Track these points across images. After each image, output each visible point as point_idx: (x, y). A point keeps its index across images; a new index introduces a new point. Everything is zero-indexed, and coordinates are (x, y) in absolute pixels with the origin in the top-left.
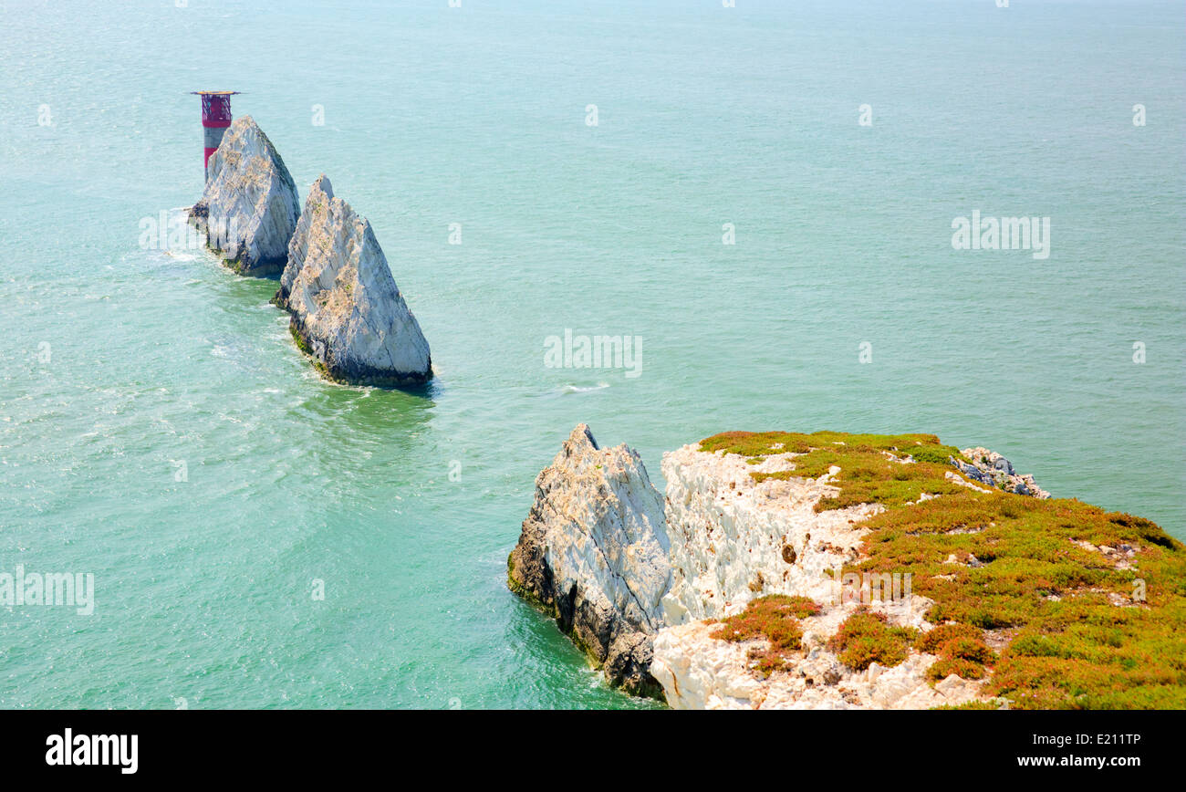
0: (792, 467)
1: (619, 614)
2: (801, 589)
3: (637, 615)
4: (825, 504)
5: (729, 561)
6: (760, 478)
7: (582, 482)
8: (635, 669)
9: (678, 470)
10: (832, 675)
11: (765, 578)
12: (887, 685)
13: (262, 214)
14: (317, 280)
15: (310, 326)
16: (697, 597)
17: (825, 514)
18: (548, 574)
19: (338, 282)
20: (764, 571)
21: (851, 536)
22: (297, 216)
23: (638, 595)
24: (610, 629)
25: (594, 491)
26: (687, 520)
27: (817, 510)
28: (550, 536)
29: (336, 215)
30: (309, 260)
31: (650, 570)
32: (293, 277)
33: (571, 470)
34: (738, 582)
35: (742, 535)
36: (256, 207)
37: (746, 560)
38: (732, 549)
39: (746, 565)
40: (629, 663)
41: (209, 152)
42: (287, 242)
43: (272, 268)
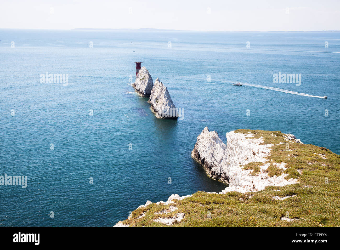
0: (253, 136)
1: (213, 163)
2: (258, 160)
3: (216, 164)
4: (261, 144)
5: (240, 154)
6: (247, 138)
7: (206, 138)
8: (216, 174)
9: (230, 136)
10: (266, 177)
11: (248, 158)
12: (278, 180)
13: (146, 85)
14: (156, 98)
15: (155, 107)
16: (233, 161)
17: (261, 146)
18: (199, 155)
19: (160, 98)
20: (248, 157)
21: (267, 150)
22: (153, 86)
23: (217, 160)
24: (211, 166)
25: (209, 140)
26: (231, 146)
27: (260, 145)
28: (200, 148)
29: (160, 86)
30: (155, 94)
31: (219, 155)
32: (152, 97)
33: (204, 136)
34: (242, 158)
35: (243, 149)
36: (145, 84)
37: (244, 154)
38: (241, 152)
39: (244, 155)
40: (215, 173)
41: (137, 73)
42: (151, 90)
43: (148, 95)
